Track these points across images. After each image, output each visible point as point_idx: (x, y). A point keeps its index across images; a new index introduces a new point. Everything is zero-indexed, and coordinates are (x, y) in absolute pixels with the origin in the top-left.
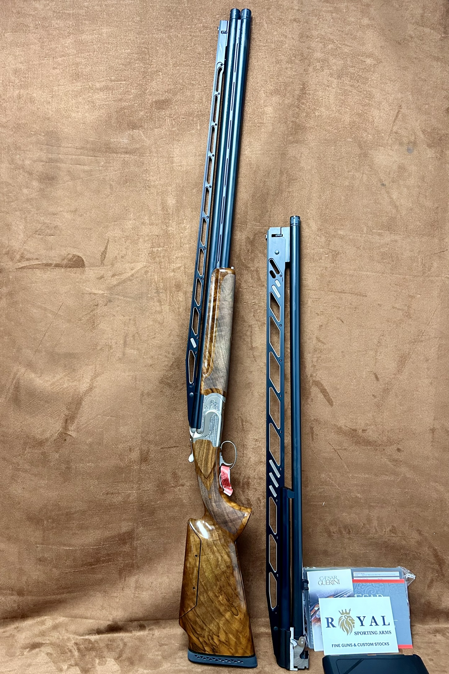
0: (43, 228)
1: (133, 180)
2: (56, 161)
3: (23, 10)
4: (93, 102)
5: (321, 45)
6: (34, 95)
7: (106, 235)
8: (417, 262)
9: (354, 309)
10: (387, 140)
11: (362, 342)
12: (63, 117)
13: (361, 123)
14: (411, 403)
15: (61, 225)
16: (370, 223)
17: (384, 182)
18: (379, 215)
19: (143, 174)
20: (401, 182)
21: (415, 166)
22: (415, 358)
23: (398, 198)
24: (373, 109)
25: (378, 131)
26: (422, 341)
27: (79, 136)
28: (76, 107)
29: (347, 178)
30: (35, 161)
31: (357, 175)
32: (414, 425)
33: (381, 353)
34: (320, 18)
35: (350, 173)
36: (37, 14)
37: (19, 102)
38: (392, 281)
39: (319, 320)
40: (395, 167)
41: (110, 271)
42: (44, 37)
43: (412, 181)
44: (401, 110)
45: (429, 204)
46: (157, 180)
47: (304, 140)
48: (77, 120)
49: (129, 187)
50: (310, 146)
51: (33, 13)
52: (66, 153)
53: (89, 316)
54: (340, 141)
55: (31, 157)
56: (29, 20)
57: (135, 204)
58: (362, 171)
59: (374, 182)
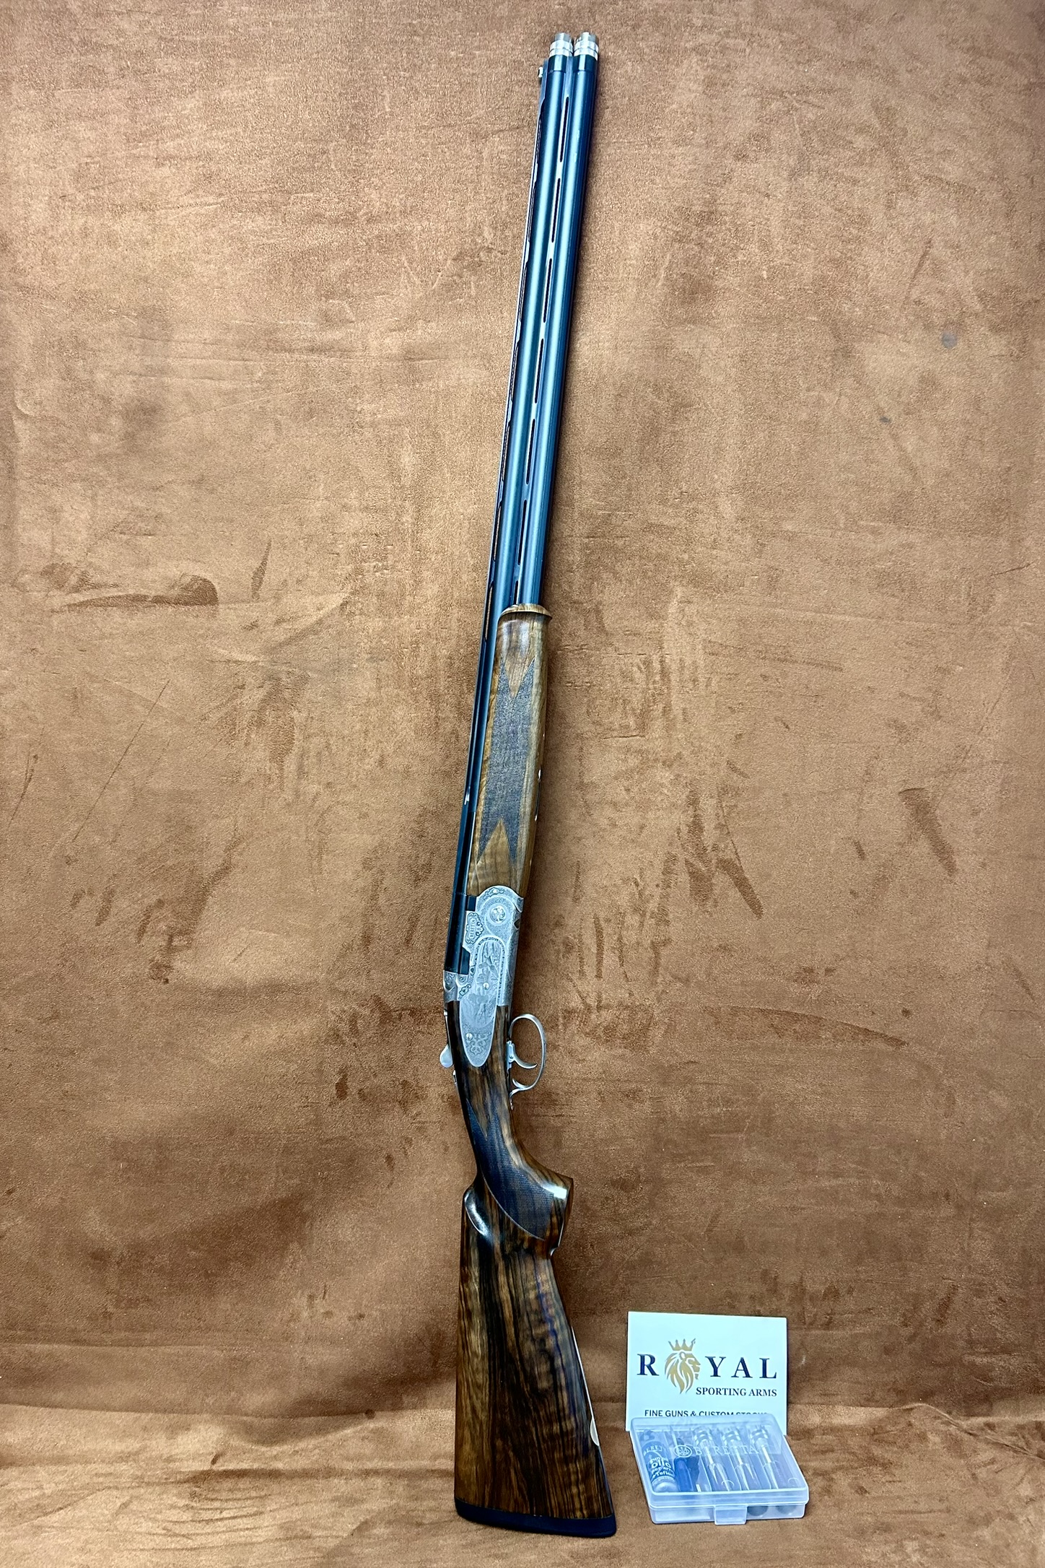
0: (131, 518)
1: (325, 411)
2: (163, 371)
3: (93, 36)
4: (240, 240)
5: (753, 101)
6: (115, 228)
7: (265, 532)
8: (958, 593)
9: (814, 699)
10: (897, 320)
11: (829, 773)
12: (176, 273)
13: (840, 281)
14: (936, 909)
15: (169, 511)
16: (853, 506)
17: (886, 415)
18: (874, 488)
19: (347, 398)
20: (926, 414)
21: (958, 376)
22: (947, 807)
23: (918, 450)
24: (866, 249)
25: (876, 299)
26: (964, 771)
27: (210, 316)
28: (204, 251)
29: (805, 404)
30: (115, 374)
31: (828, 397)
32: (942, 959)
33: (871, 797)
34: (752, 43)
35: (812, 394)
36: (124, 43)
37: (84, 243)
38: (899, 636)
39: (735, 722)
40: (912, 381)
41: (272, 611)
42: (138, 96)
43: (950, 412)
44: (931, 250)
45: (989, 461)
46: (378, 411)
47: (710, 317)
48: (206, 280)
49: (317, 426)
50: (724, 330)
51: (116, 42)
52: (183, 355)
53: (225, 710)
54: (792, 320)
55: (108, 363)
56: (106, 58)
57: (329, 465)
58: (838, 390)
59: (864, 412)
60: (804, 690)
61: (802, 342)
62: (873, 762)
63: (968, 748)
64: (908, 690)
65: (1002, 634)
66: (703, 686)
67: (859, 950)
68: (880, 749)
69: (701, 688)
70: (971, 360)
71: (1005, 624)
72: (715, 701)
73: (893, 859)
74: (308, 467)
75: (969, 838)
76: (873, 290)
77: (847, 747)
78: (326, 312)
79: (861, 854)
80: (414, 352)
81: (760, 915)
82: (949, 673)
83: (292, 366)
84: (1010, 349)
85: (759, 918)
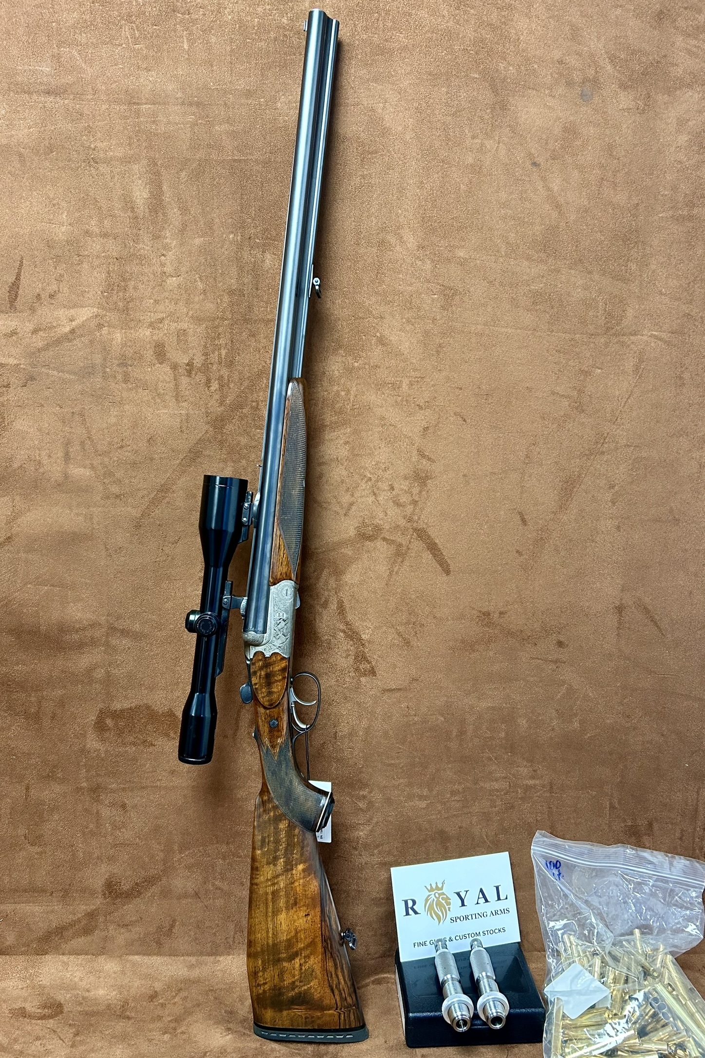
60: (477, 390)
61: (467, 96)
62: (531, 448)
63: (606, 435)
64: (558, 389)
65: (632, 343)
66: (396, 386)
67: (523, 596)
68: (537, 437)
69: (395, 389)
70: (604, 113)
71: (635, 334)
72: (407, 400)
73: (548, 524)
74: (51, 196)
75: (607, 506)
76: (523, 51)
77: (512, 436)
78: (58, 59)
79: (524, 522)
80: (138, 97)
81: (448, 572)
82: (590, 375)
83: (32, 107)
84: (637, 103)
85: (447, 575)
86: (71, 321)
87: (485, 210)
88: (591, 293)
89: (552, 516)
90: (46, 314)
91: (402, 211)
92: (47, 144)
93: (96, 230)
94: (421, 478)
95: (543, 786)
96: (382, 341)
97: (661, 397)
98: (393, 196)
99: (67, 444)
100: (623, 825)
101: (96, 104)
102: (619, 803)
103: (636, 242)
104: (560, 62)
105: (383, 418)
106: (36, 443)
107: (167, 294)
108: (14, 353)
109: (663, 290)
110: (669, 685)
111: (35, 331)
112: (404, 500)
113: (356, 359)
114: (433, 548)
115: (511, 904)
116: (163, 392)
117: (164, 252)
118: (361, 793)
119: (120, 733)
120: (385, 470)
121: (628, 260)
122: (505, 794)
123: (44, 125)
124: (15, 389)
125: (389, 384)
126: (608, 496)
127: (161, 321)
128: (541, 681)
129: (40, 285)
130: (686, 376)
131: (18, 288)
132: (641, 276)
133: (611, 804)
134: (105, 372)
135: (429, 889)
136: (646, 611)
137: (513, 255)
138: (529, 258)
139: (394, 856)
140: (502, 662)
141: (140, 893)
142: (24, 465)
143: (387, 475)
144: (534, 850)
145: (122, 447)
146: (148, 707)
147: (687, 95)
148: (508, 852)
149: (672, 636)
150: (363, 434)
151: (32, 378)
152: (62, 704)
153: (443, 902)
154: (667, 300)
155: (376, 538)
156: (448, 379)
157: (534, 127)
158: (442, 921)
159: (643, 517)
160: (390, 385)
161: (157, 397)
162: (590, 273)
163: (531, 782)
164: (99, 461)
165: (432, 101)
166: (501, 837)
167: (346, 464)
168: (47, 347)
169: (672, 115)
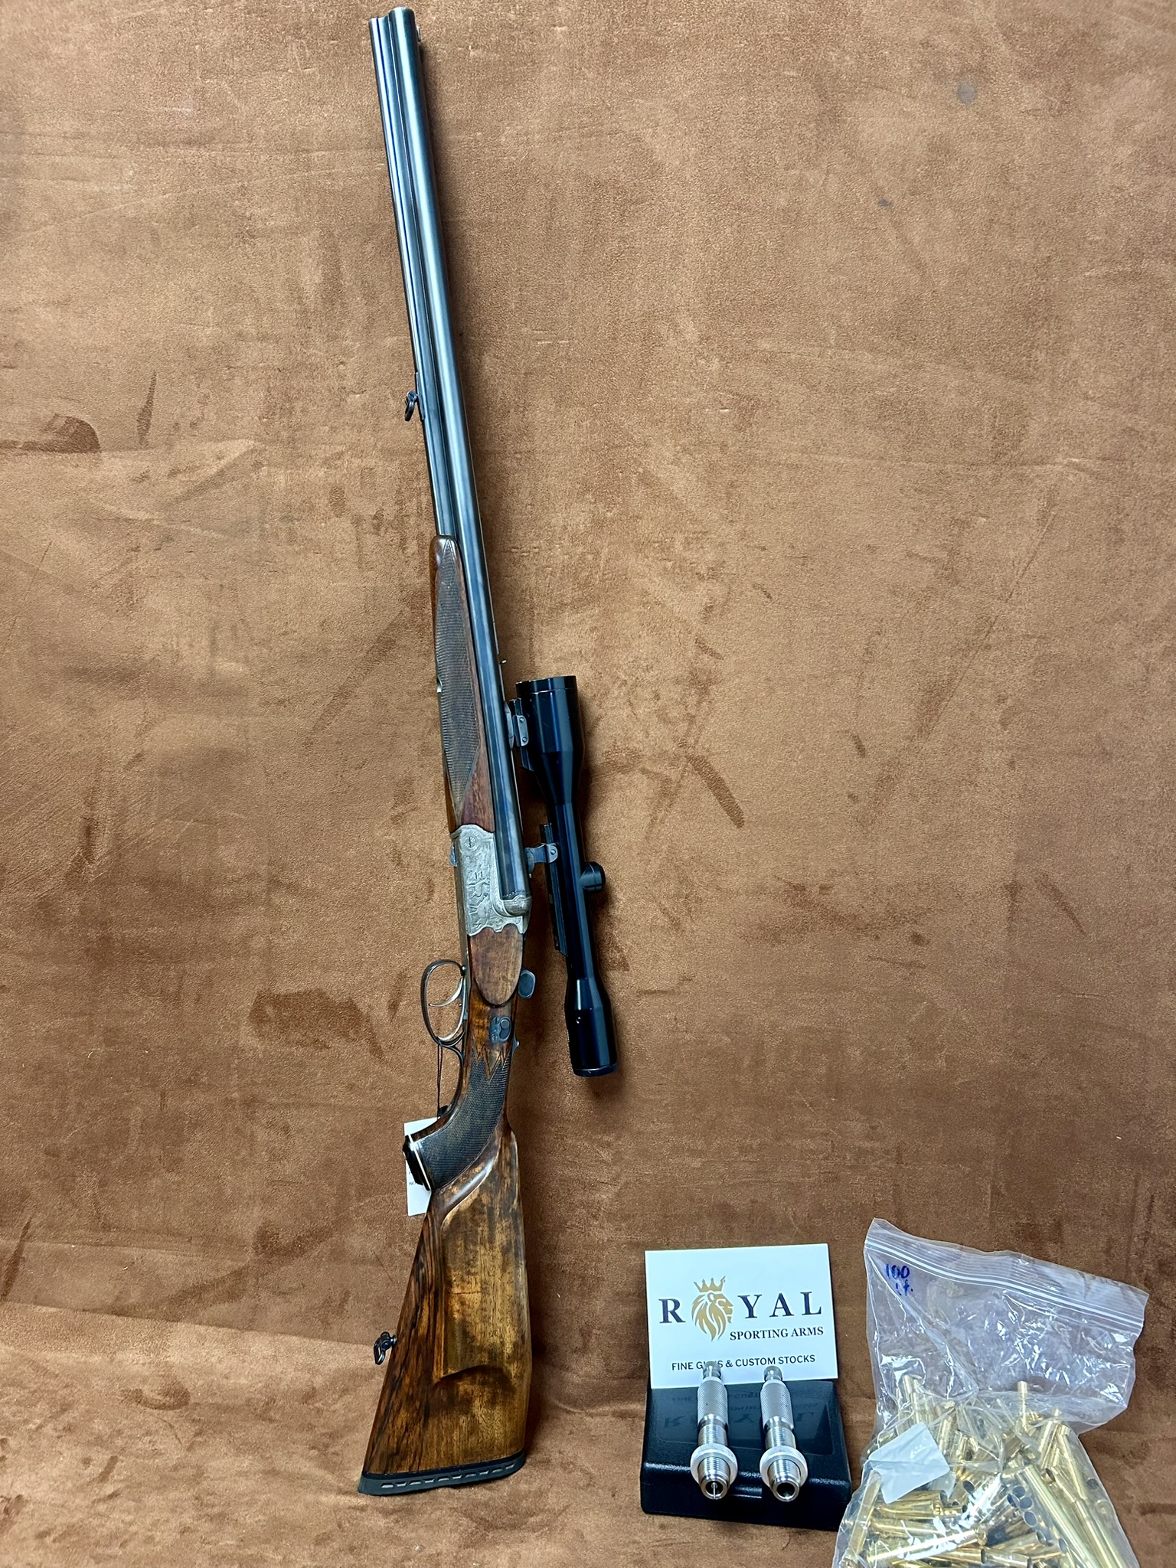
1: (208, 218)
2: (17, 171)
7: (147, 365)
8: (979, 424)
9: (801, 561)
12: (28, 55)
13: (824, 22)
14: (952, 816)
15: (31, 338)
16: (846, 317)
17: (885, 196)
18: (871, 293)
19: (234, 201)
20: (937, 193)
21: (979, 140)
22: (967, 693)
23: (928, 241)
25: (872, 43)
26: (988, 647)
29: (781, 186)
31: (812, 176)
32: (960, 875)
33: (872, 682)
35: (792, 172)
38: (905, 481)
40: (919, 149)
41: (164, 460)
43: (969, 188)
45: (1020, 251)
46: (271, 216)
49: (200, 236)
52: (40, 151)
53: (118, 576)
54: (764, 78)
58: (824, 166)
59: (858, 194)
60: (790, 550)
61: (778, 105)
62: (874, 639)
63: (993, 619)
64: (916, 548)
65: (1037, 476)
66: (665, 548)
67: (859, 863)
68: (884, 623)
69: (663, 550)
70: (996, 118)
71: (1042, 463)
72: (680, 567)
73: (900, 756)
74: (193, 286)
75: (993, 730)
76: (867, 31)
77: (844, 620)
78: (203, 95)
79: (861, 750)
80: (308, 141)
81: (740, 823)
82: (969, 527)
83: (167, 163)
84: (1049, 100)
85: (738, 827)
86: (219, 459)
87: (805, 278)
88: (971, 399)
89: (905, 743)
90: (188, 450)
91: (678, 287)
92: (188, 215)
93: (253, 331)
94: (701, 684)
95: (887, 1152)
96: (646, 480)
97: (1084, 560)
98: (665, 265)
99: (215, 628)
100: (1013, 1222)
101: (252, 155)
102: (1008, 1188)
103: (1046, 319)
104: (925, 44)
105: (646, 593)
106: (174, 627)
107: (347, 418)
108: (144, 504)
109: (1090, 392)
110: (1091, 1012)
111: (173, 473)
112: (675, 714)
113: (609, 506)
114: (717, 785)
115: (827, 1321)
116: (340, 556)
117: (344, 359)
118: (606, 1138)
119: (284, 1027)
120: (648, 669)
121: (1032, 347)
122: (826, 1158)
123: (183, 187)
124: (146, 553)
125: (655, 542)
126: (996, 715)
127: (340, 455)
128: (884, 994)
129: (178, 411)
130: (1127, 527)
131: (150, 415)
132: (1053, 370)
133: (993, 1187)
134: (263, 530)
135: (701, 1287)
136: (1056, 894)
137: (849, 345)
138: (873, 349)
139: (652, 1235)
140: (822, 961)
141: (303, 1251)
142: (158, 658)
143: (649, 677)
144: (869, 1246)
145: (285, 633)
146: (321, 994)
147: (1132, 83)
148: (826, 1245)
149: (1097, 936)
150: (617, 616)
151: (169, 539)
152: (209, 982)
153: (721, 1308)
154: (1095, 408)
155: (631, 769)
156: (743, 535)
157: (883, 146)
158: (717, 1336)
159: (1051, 747)
160: (657, 545)
161: (332, 564)
162: (971, 368)
163: (867, 1145)
164: (255, 654)
165: (724, 118)
166: (818, 1222)
167: (592, 659)
168: (188, 496)
169: (1106, 115)
